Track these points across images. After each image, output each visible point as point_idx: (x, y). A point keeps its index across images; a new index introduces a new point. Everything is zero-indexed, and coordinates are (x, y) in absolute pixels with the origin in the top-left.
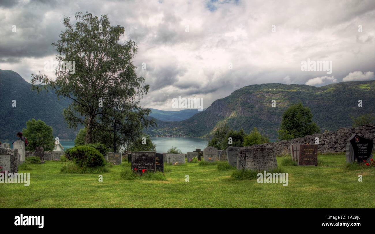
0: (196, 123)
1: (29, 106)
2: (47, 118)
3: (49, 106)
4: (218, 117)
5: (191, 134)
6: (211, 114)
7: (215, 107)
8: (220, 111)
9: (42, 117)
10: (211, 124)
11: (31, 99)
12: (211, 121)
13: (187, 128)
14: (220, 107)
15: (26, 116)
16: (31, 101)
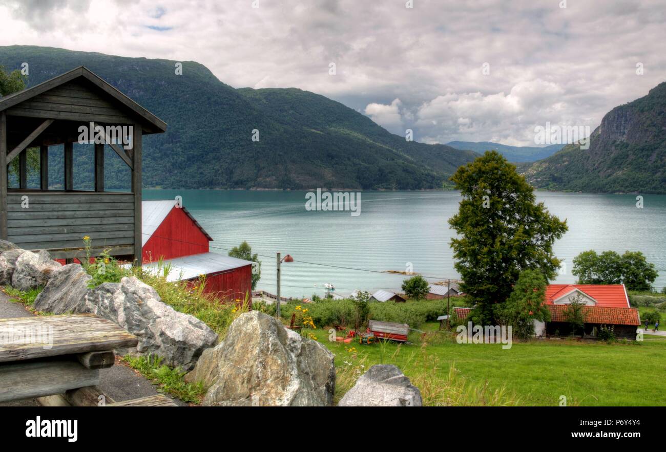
0: (566, 163)
1: (208, 124)
2: (241, 146)
3: (249, 123)
4: (616, 146)
5: (552, 185)
6: (600, 142)
7: (608, 124)
8: (620, 133)
9: (232, 144)
10: (599, 162)
11: (215, 110)
12: (599, 157)
13: (545, 174)
14: (621, 124)
15: (201, 142)
16: (214, 115)
